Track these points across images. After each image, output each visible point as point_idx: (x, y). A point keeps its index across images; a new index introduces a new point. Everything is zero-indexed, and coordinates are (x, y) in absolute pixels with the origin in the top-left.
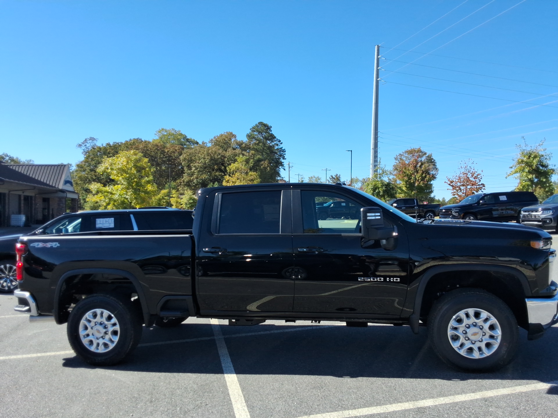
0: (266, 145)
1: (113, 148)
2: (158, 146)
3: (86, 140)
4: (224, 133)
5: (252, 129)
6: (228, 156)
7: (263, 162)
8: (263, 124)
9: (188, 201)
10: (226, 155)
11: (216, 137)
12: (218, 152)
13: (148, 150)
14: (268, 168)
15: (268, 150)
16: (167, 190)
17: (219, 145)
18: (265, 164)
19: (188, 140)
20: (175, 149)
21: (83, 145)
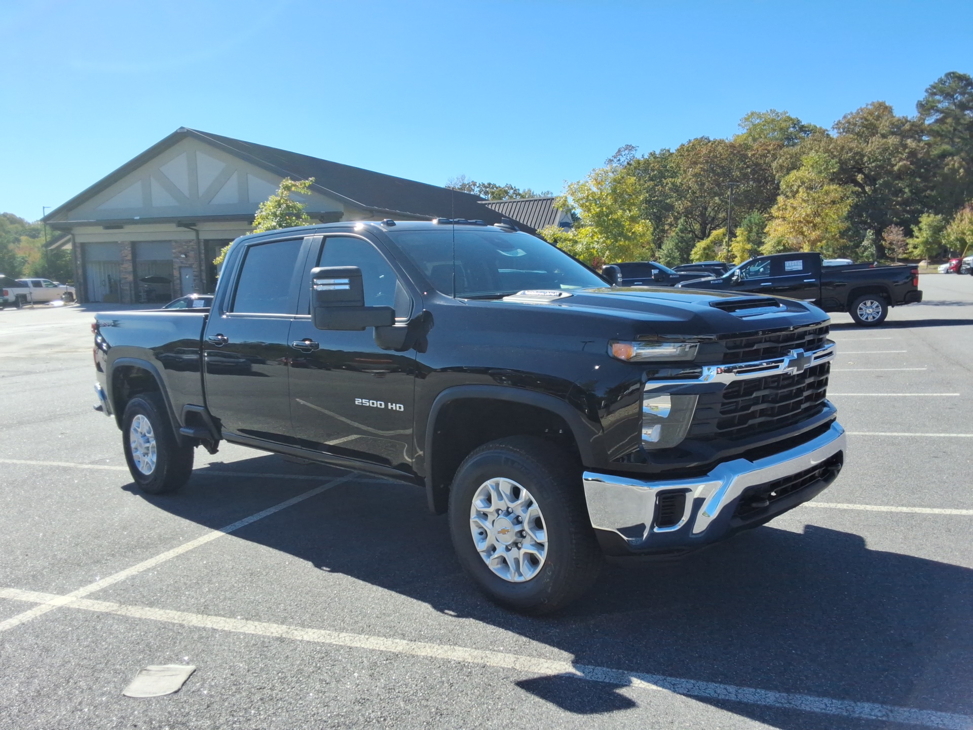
0: (962, 121)
1: (659, 159)
2: (735, 147)
3: (619, 151)
4: (867, 105)
5: (930, 91)
6: (870, 152)
7: (950, 158)
8: (957, 77)
9: (774, 247)
10: (864, 152)
11: (849, 117)
12: (848, 146)
13: (716, 157)
14: (962, 170)
15: (966, 130)
16: (722, 230)
17: (853, 132)
18: (955, 162)
19: (804, 129)
20: (766, 149)
21: (615, 160)
